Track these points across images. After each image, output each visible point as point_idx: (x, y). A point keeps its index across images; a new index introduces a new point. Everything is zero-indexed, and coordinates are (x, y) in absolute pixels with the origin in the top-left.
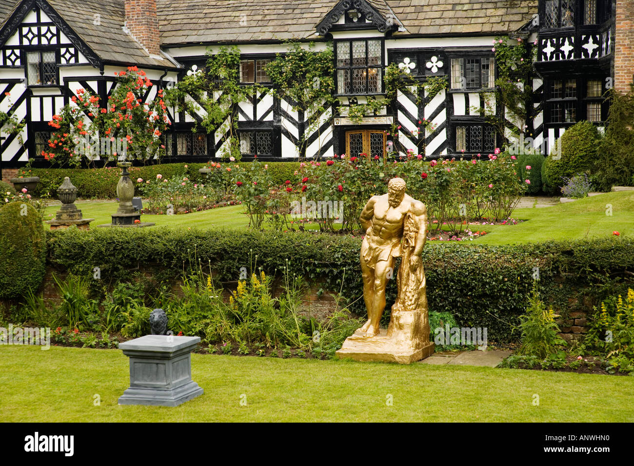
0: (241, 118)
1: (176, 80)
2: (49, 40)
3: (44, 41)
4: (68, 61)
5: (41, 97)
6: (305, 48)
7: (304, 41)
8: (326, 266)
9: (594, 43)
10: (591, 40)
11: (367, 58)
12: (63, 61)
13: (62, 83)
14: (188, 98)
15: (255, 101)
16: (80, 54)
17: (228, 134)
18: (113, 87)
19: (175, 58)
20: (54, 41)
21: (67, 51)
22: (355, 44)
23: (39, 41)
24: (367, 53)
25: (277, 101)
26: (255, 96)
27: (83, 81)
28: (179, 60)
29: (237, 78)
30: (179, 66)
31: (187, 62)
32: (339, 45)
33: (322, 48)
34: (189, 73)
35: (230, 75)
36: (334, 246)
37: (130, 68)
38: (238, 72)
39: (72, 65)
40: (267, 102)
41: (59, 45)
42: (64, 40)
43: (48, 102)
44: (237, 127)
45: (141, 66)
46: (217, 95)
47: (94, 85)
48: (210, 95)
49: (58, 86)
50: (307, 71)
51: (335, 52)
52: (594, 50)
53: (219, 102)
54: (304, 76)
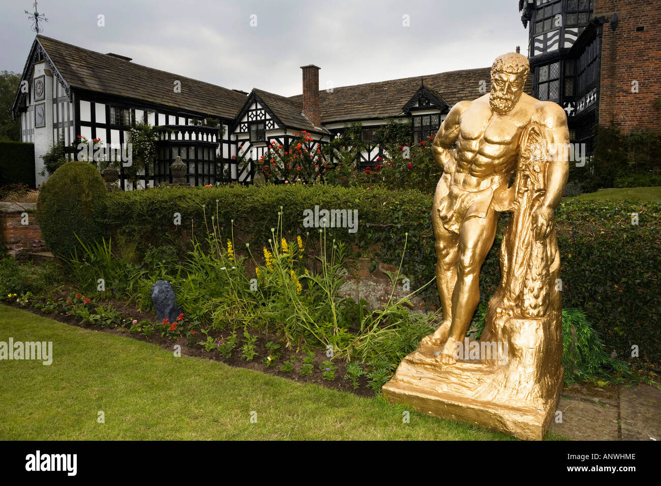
0: (362, 160)
1: (329, 141)
2: (261, 118)
3: (259, 118)
4: (269, 128)
5: (257, 148)
6: (397, 121)
7: (395, 117)
8: (380, 229)
9: (571, 107)
10: (569, 105)
11: (431, 125)
12: (267, 128)
13: (267, 140)
14: (335, 150)
15: (369, 151)
16: (267, 114)
17: (355, 169)
18: (293, 141)
19: (329, 130)
20: (263, 118)
21: (269, 122)
22: (424, 118)
23: (256, 118)
24: (431, 122)
25: (381, 151)
26: (369, 148)
27: (277, 138)
28: (330, 130)
29: (360, 139)
30: (330, 133)
31: (335, 132)
32: (415, 118)
33: (405, 121)
34: (336, 137)
35: (356, 138)
36: (394, 203)
37: (302, 132)
38: (361, 136)
39: (272, 130)
40: (376, 151)
41: (266, 120)
42: (268, 117)
43: (260, 149)
44: (359, 164)
45: (308, 131)
46: (349, 148)
47: (282, 140)
48: (346, 149)
49: (265, 141)
50: (397, 134)
51: (413, 123)
52: (571, 111)
53: (350, 152)
54: (395, 136)
